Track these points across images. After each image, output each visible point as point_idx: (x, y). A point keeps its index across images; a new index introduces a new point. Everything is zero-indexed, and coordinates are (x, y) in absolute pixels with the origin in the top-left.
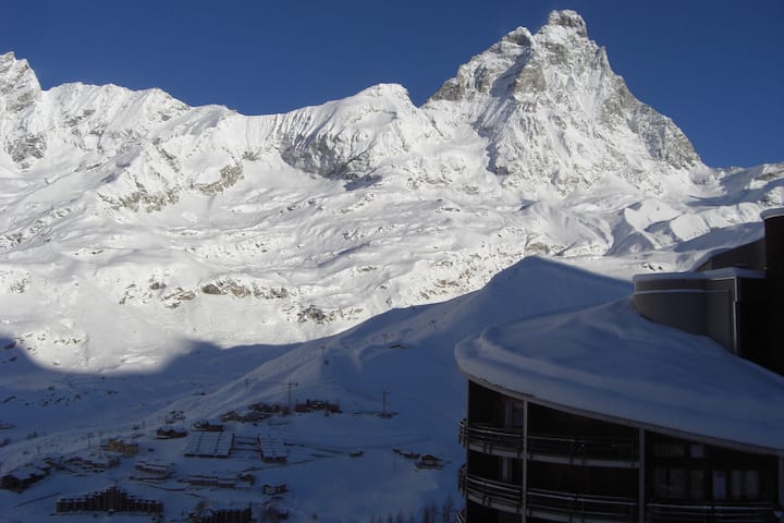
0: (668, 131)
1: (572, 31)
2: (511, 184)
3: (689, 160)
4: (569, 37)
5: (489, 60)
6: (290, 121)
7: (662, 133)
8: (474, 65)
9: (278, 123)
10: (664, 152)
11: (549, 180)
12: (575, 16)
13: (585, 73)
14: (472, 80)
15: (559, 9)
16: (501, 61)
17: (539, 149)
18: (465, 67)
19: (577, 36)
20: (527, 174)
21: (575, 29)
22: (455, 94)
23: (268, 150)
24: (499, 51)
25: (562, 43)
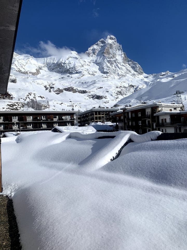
0: (137, 66)
1: (113, 41)
2: (109, 76)
3: (142, 73)
4: (113, 42)
5: (95, 47)
6: (49, 60)
7: (136, 66)
8: (91, 48)
9: (46, 60)
10: (137, 70)
11: (117, 75)
12: (114, 37)
13: (117, 51)
14: (92, 52)
15: (110, 35)
16: (98, 47)
17: (114, 68)
18: (90, 48)
19: (114, 42)
20: (112, 73)
21: (114, 40)
22: (89, 55)
23: (44, 67)
24: (97, 45)
25: (111, 43)
